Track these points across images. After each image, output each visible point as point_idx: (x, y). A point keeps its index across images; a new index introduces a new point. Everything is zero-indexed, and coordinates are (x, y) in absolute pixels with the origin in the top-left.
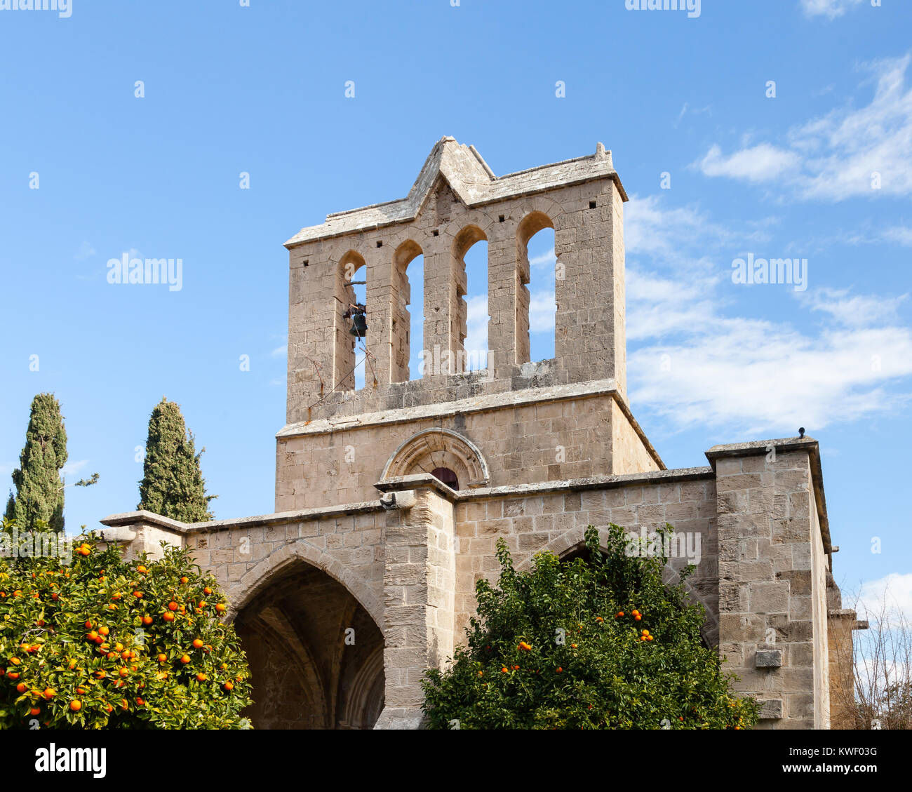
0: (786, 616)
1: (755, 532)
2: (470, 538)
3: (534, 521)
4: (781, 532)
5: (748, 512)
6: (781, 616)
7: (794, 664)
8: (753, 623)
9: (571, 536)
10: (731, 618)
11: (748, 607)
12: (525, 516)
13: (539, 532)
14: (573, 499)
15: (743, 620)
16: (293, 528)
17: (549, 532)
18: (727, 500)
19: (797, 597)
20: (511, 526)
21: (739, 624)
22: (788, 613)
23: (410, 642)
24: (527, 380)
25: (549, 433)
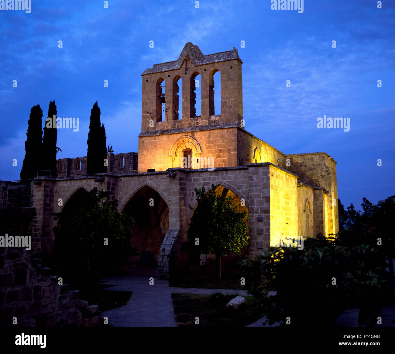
0: (264, 208)
1: (257, 186)
2: (191, 182)
3: (207, 178)
4: (263, 186)
5: (256, 181)
6: (263, 208)
7: (266, 220)
8: (257, 209)
9: (216, 183)
10: (251, 208)
11: (256, 205)
12: (205, 177)
13: (208, 181)
14: (217, 173)
15: (255, 208)
16: (145, 177)
17: (211, 181)
18: (251, 177)
19: (266, 203)
20: (201, 180)
21: (254, 210)
22: (265, 207)
23: (175, 211)
24: (213, 121)
25: (219, 139)
